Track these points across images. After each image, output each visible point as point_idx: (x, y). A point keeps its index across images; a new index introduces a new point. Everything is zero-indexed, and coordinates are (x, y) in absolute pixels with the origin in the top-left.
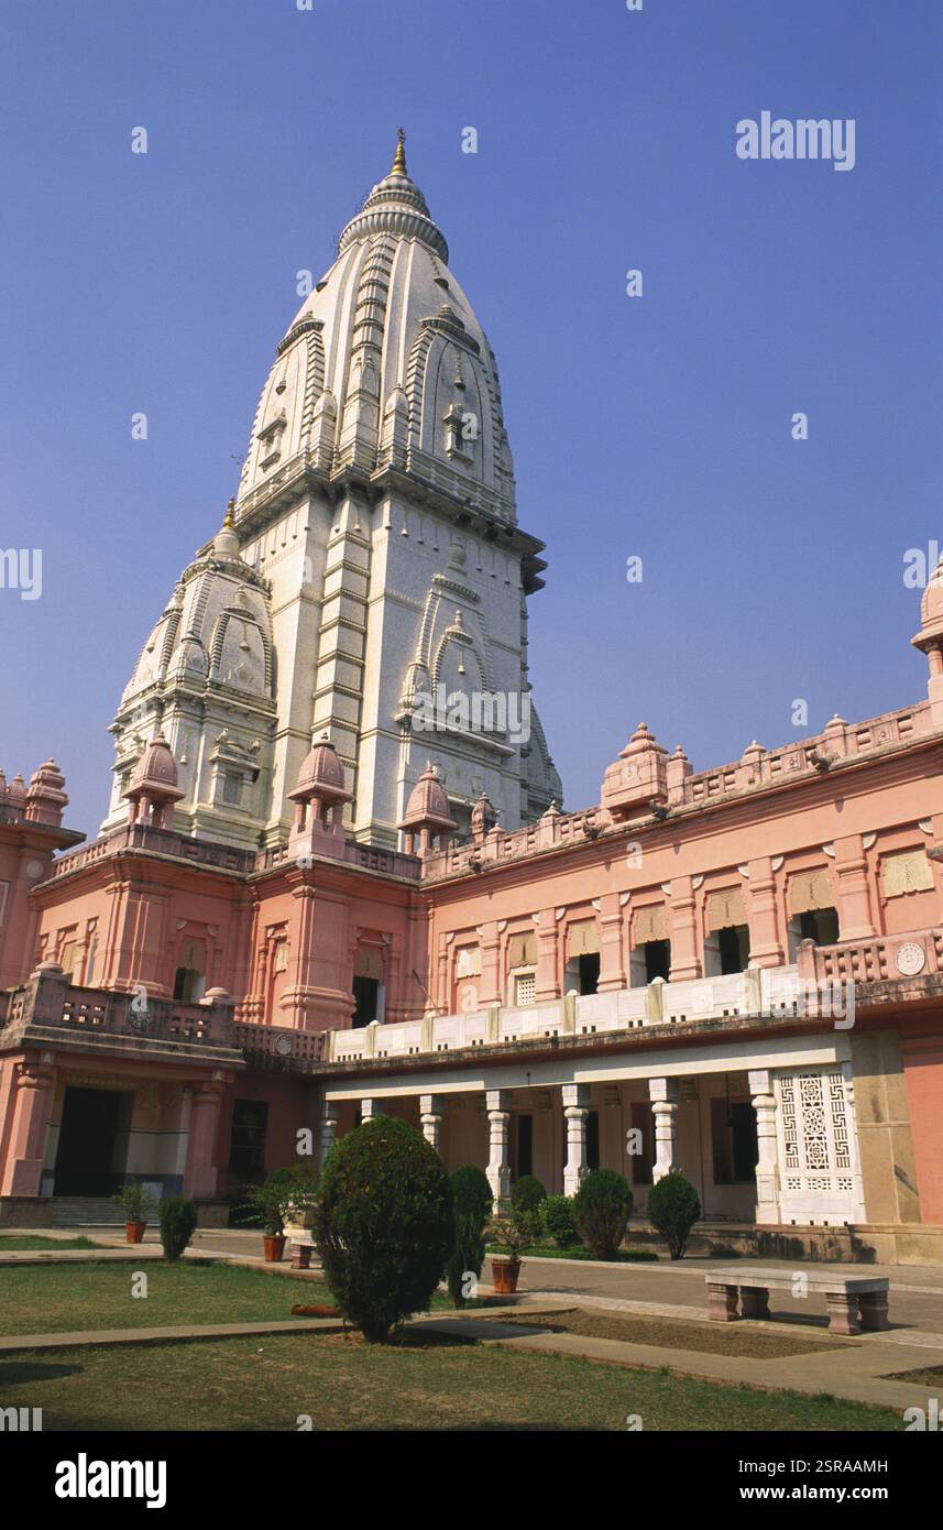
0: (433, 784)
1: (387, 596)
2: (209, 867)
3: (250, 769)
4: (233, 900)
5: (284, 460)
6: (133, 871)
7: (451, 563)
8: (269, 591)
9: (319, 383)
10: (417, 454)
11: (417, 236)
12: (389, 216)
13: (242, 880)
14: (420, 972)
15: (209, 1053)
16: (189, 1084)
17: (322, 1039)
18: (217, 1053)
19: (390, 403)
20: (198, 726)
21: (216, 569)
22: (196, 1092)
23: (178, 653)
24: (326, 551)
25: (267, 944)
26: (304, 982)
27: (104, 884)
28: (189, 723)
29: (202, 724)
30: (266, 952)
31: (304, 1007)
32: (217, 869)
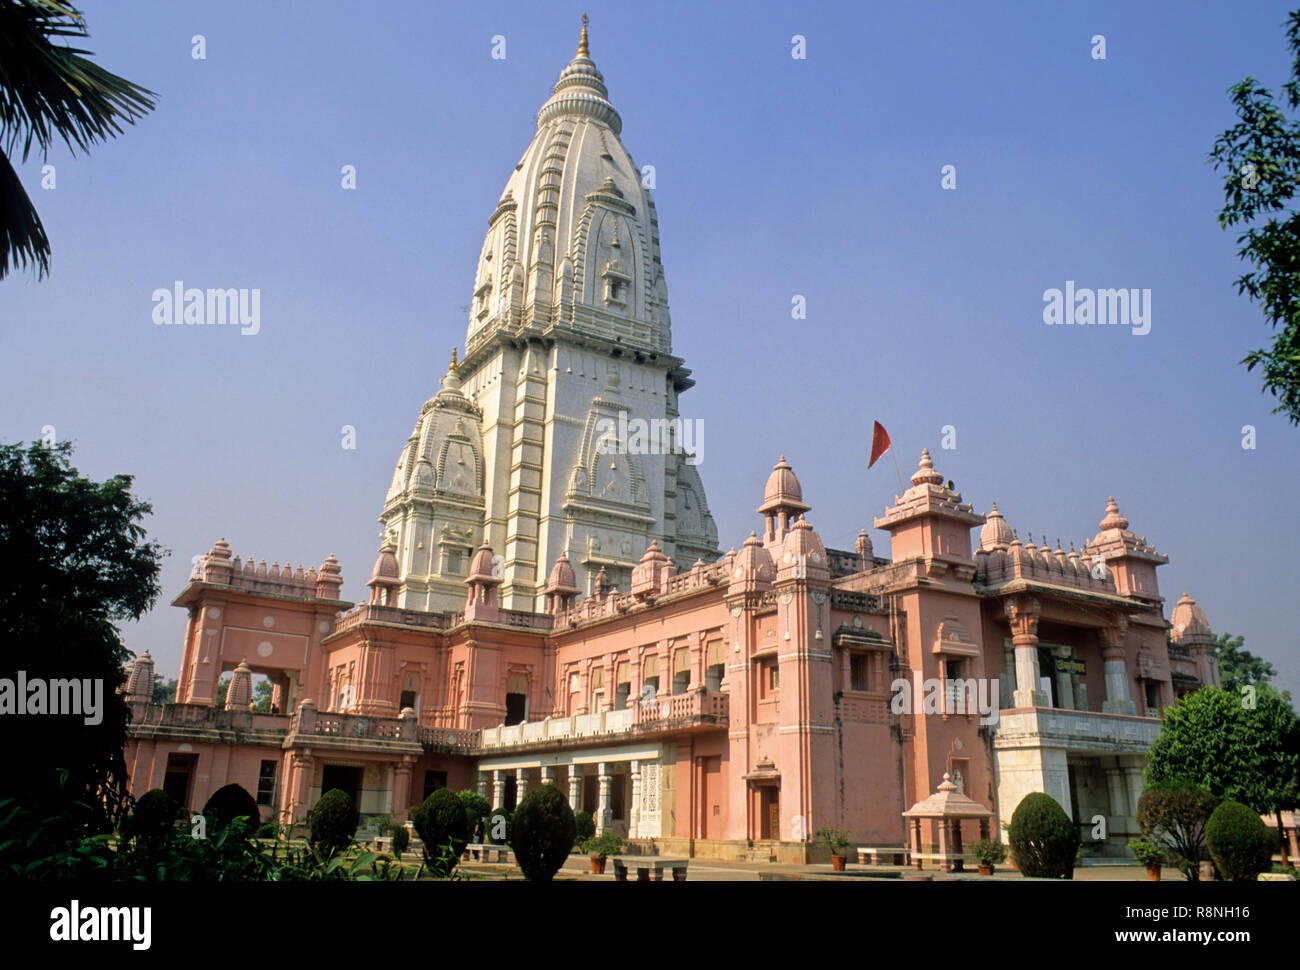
0: (564, 565)
1: (556, 420)
2: (419, 628)
3: (466, 548)
4: (436, 647)
5: (492, 314)
6: (372, 635)
7: (607, 387)
8: (481, 416)
9: (512, 256)
10: (580, 309)
11: (591, 114)
12: (569, 102)
13: (441, 635)
14: (550, 689)
15: (401, 746)
16: (392, 763)
17: (477, 734)
18: (406, 746)
19: (560, 271)
20: (430, 521)
21: (442, 406)
22: (396, 768)
23: (415, 473)
24: (516, 387)
25: (456, 674)
26: (470, 699)
27: (357, 641)
28: (423, 521)
29: (432, 519)
30: (455, 679)
31: (470, 714)
32: (424, 629)
